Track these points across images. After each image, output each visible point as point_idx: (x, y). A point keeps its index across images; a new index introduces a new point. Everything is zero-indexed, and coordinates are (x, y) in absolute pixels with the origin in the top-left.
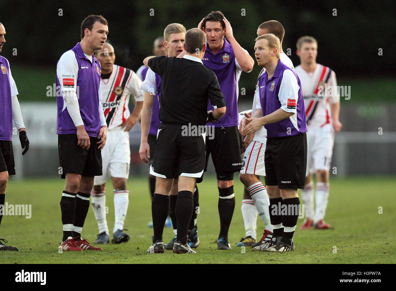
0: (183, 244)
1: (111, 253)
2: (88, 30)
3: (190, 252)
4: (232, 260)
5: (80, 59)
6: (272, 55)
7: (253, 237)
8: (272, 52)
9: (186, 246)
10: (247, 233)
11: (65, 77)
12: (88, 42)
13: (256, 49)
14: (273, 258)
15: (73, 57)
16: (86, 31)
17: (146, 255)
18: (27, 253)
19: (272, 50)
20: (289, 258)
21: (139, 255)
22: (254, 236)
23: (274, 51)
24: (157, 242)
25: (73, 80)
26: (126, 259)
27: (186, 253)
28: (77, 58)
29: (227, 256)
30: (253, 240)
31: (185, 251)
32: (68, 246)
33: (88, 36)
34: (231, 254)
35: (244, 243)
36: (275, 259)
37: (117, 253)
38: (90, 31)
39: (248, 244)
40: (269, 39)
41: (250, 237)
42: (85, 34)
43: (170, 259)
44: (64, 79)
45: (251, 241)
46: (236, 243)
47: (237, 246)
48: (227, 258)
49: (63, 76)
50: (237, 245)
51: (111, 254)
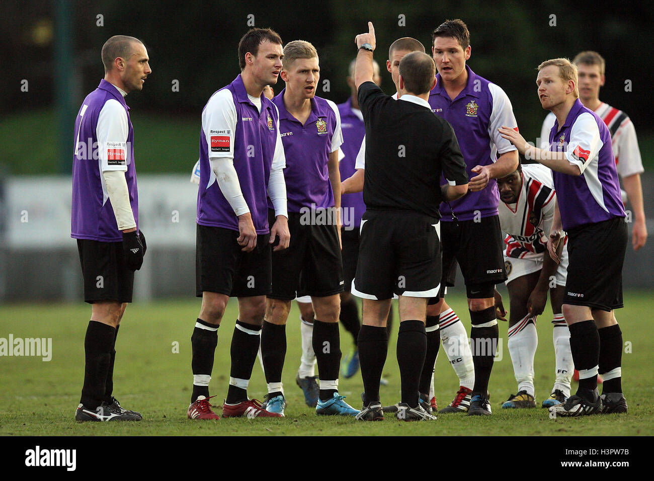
0: (413, 407)
1: (296, 421)
2: (251, 55)
3: (425, 418)
4: (496, 431)
5: (241, 103)
6: (567, 91)
7: (529, 392)
8: (567, 86)
9: (419, 410)
10: (519, 386)
11: (215, 133)
12: (253, 74)
13: (540, 82)
14: (562, 427)
15: (230, 100)
16: (248, 56)
17: (355, 423)
18: (158, 424)
19: (567, 83)
20: (590, 427)
21: (342, 424)
22: (531, 391)
23: (569, 86)
24: (371, 405)
25: (228, 138)
26: (321, 430)
27: (419, 420)
28: (236, 102)
29: (487, 424)
30: (530, 397)
31: (418, 418)
32: (197, 412)
33: (251, 65)
34: (494, 422)
35: (515, 402)
36: (566, 429)
37: (306, 421)
38: (254, 57)
39: (522, 404)
40: (561, 66)
41: (524, 392)
42: (247, 62)
43: (393, 431)
44: (212, 138)
45: (527, 399)
46: (502, 403)
47: (503, 407)
48: (488, 428)
49: (212, 131)
50: (503, 405)
51: (296, 423)
